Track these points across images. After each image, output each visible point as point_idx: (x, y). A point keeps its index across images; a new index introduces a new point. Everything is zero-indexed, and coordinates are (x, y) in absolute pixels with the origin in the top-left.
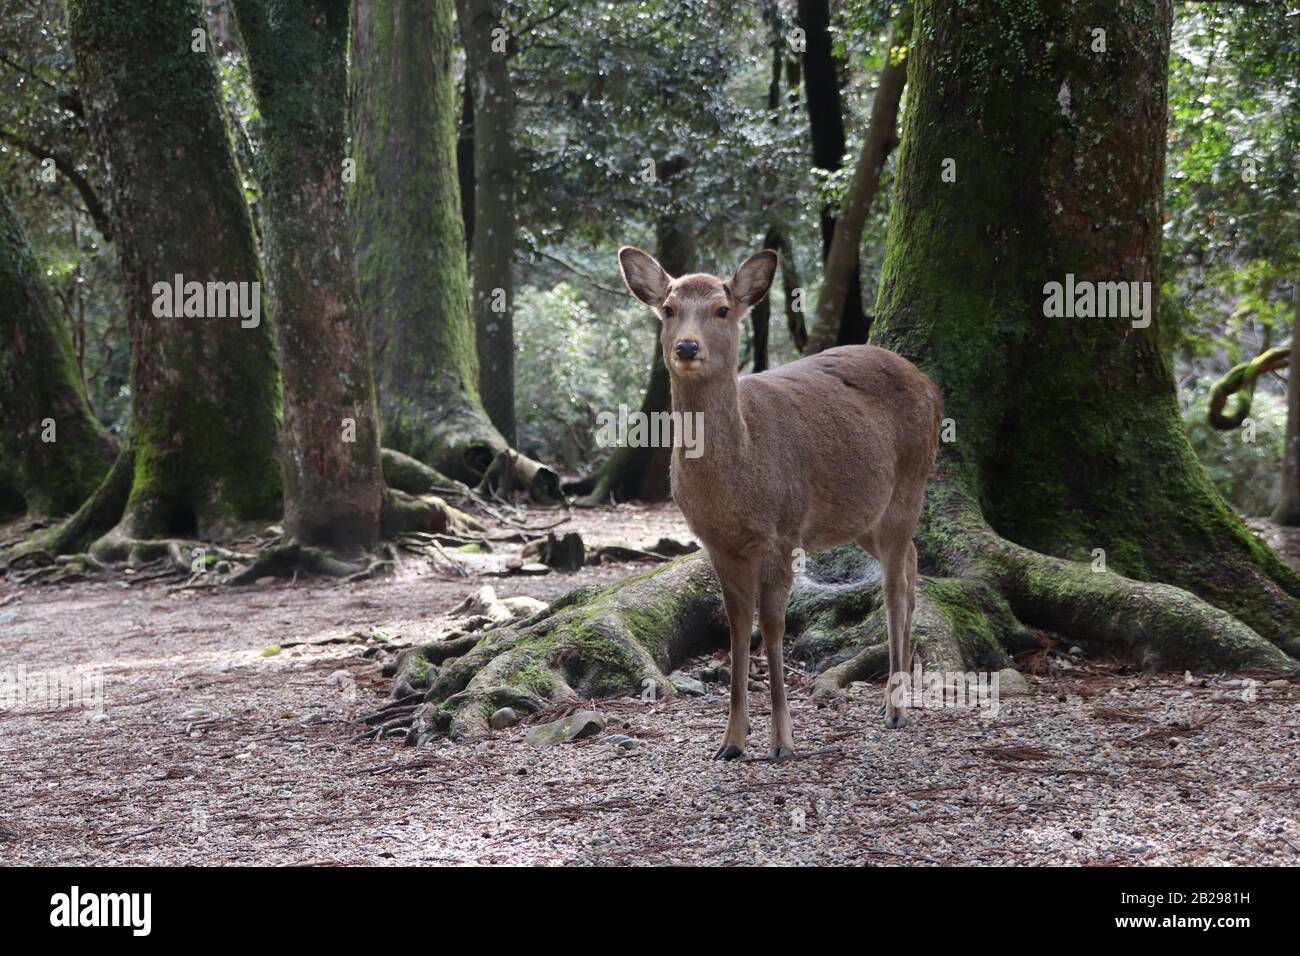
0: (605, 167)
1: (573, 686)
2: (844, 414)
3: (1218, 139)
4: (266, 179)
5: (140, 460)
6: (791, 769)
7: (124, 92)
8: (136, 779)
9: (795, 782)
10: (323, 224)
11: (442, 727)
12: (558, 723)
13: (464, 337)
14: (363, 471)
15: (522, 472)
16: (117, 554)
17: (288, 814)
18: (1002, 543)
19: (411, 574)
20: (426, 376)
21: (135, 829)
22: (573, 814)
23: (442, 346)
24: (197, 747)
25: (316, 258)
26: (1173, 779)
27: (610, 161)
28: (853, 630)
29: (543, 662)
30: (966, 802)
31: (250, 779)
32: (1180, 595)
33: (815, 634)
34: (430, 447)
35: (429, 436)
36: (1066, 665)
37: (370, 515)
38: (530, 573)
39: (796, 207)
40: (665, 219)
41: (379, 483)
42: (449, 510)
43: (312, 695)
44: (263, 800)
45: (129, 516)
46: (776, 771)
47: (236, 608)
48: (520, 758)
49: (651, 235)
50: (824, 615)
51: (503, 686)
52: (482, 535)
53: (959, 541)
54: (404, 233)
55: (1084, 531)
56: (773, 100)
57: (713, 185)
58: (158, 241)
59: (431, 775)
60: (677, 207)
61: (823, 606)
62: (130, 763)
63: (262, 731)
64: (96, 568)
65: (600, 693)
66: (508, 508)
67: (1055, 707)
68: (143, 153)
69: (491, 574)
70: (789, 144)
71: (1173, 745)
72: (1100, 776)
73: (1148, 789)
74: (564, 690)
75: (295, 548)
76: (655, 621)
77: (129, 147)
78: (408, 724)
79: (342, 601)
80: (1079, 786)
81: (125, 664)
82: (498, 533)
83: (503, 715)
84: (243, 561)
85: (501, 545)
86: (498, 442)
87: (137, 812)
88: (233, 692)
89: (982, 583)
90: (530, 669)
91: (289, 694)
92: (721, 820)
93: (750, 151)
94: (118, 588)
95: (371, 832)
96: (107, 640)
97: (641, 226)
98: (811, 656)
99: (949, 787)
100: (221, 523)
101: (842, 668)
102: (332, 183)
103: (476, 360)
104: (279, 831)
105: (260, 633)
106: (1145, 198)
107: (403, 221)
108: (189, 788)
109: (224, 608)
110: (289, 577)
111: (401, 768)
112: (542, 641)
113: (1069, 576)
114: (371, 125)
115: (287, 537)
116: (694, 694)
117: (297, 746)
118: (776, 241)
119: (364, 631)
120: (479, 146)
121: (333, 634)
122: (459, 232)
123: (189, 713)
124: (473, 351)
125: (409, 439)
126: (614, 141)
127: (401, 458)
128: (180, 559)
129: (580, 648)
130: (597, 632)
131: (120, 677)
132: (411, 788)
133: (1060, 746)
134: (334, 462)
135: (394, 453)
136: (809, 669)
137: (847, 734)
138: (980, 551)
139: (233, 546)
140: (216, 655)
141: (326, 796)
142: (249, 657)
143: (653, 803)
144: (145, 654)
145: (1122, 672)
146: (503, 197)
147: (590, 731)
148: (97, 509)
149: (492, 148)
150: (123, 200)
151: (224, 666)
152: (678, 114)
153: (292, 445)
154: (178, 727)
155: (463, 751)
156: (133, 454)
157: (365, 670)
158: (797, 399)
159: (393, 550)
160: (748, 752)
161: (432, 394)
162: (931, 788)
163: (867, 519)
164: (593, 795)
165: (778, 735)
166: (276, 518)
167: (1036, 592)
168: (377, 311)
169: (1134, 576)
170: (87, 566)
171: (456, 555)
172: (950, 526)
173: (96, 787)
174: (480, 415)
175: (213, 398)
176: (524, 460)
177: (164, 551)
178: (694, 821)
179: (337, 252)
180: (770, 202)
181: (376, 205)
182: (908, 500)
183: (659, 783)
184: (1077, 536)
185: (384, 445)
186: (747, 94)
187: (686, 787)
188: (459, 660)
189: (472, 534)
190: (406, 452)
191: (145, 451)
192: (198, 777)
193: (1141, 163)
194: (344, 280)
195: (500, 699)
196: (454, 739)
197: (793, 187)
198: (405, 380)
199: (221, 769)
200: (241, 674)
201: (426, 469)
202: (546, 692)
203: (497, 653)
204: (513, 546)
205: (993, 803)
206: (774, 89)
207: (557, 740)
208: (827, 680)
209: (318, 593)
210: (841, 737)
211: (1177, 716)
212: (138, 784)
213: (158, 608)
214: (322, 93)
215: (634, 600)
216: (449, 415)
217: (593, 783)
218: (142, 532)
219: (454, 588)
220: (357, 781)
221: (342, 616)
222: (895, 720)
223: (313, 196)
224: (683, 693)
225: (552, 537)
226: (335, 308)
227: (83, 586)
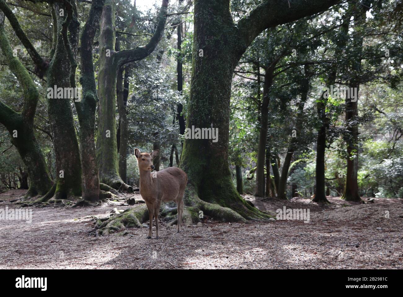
0: (144, 134)
1: (125, 226)
2: (170, 179)
3: (244, 132)
4: (80, 136)
5: (57, 185)
6: (159, 240)
7: (57, 121)
8: (46, 243)
9: (159, 243)
10: (90, 144)
11: (101, 233)
12: (120, 233)
13: (117, 163)
14: (96, 187)
15: (126, 187)
16: (52, 202)
17: (70, 249)
18: (201, 200)
19: (104, 206)
20: (110, 170)
21: (43, 252)
22: (119, 249)
23: (112, 165)
24: (58, 237)
25: (89, 150)
26: (221, 241)
27: (144, 133)
28: (174, 216)
29: (120, 222)
30: (187, 246)
31: (65, 243)
32: (229, 209)
33: (168, 216)
34: (110, 183)
35: (110, 181)
36: (210, 221)
37: (97, 195)
38: (125, 205)
39: (178, 141)
40: (154, 143)
41: (99, 189)
42: (112, 194)
43: (81, 227)
44: (67, 247)
45: (55, 195)
46: (156, 241)
47: (71, 212)
48: (113, 239)
49: (152, 145)
50: (170, 213)
51: (112, 226)
52: (118, 199)
53: (193, 200)
54: (106, 145)
55: (215, 198)
56: (174, 122)
57: (163, 137)
58: (62, 147)
59: (97, 242)
60: (156, 141)
61: (170, 212)
62: (46, 240)
63: (70, 234)
64: (48, 205)
65: (130, 227)
66: (123, 193)
67: (206, 229)
68: (59, 132)
69: (118, 206)
70: (176, 130)
71: (223, 235)
72: (210, 240)
73: (217, 243)
74: (123, 227)
75: (84, 201)
76: (140, 214)
77: (57, 131)
78: (95, 233)
79: (91, 210)
80: (206, 242)
81: (49, 222)
82: (121, 198)
83: (112, 231)
84: (74, 203)
85: (121, 200)
86: (122, 182)
87: (44, 249)
88: (67, 227)
89: (197, 208)
90: (117, 223)
91: (77, 227)
92: (145, 249)
93: (169, 131)
94: (52, 208)
95: (84, 252)
96: (48, 218)
97: (151, 144)
98: (167, 220)
99: (185, 243)
100: (71, 196)
101: (172, 222)
102: (92, 137)
103: (119, 167)
104: (68, 252)
105: (75, 216)
106: (225, 142)
107: (106, 143)
108: (54, 244)
109: (70, 212)
110: (82, 206)
111: (92, 241)
112: (120, 218)
113: (211, 206)
114: (101, 127)
115: (83, 199)
116: (146, 227)
117: (75, 237)
118: (174, 147)
119: (93, 216)
120: (121, 130)
121: (88, 217)
122: (116, 145)
123: (58, 231)
124: (118, 166)
125: (106, 182)
126: (145, 129)
127: (105, 185)
128: (63, 203)
129: (126, 219)
130: (130, 216)
131: (48, 224)
132: (93, 244)
133: (205, 235)
134: (91, 186)
135: (103, 184)
136: (166, 223)
137: (170, 234)
138: (197, 202)
139: (73, 200)
140: (66, 220)
141: (78, 246)
142: (72, 221)
143: (134, 246)
144: (53, 220)
145: (219, 223)
146: (125, 139)
147: (126, 234)
148: (49, 194)
149: (123, 130)
150: (56, 140)
151: (67, 222)
152: (157, 125)
153: (84, 183)
154: (55, 233)
155: (104, 238)
156: (56, 184)
157: (91, 223)
158: (161, 177)
159: (101, 201)
160: (152, 237)
161: (111, 173)
162: (182, 243)
163: (174, 197)
164: (124, 245)
165: (157, 234)
166: (81, 196)
167: (206, 209)
168: (101, 159)
169: (223, 206)
170: (47, 204)
171: (112, 202)
172: (192, 198)
173: (38, 244)
174: (119, 177)
175: (71, 174)
176: (127, 185)
177: (61, 202)
178: (140, 250)
179: (92, 149)
180: (173, 140)
181: (101, 141)
182: (181, 193)
183: (136, 243)
184: (214, 199)
185: (100, 182)
186: (169, 122)
187: (140, 244)
188: (105, 222)
189: (116, 198)
190: (106, 184)
191: (58, 184)
192: (56, 243)
193: (225, 136)
194: (94, 154)
195: (111, 228)
196: (103, 235)
197: (177, 138)
198: (106, 171)
199: (61, 241)
200: (69, 224)
201: (109, 187)
202: (120, 227)
203: (112, 220)
204: (123, 200)
205: (191, 246)
206: (174, 121)
207: (120, 236)
208: (169, 224)
209: (87, 209)
210: (169, 235)
211: (225, 230)
212: (46, 244)
213: (58, 212)
214: (90, 122)
215: (137, 211)
216: (113, 177)
217: (124, 243)
218: (57, 198)
219: (111, 208)
220: (84, 243)
221: (90, 213)
222: (178, 231)
223: (88, 139)
224: (144, 227)
225: (129, 199)
226: (92, 158)
227: (46, 208)
